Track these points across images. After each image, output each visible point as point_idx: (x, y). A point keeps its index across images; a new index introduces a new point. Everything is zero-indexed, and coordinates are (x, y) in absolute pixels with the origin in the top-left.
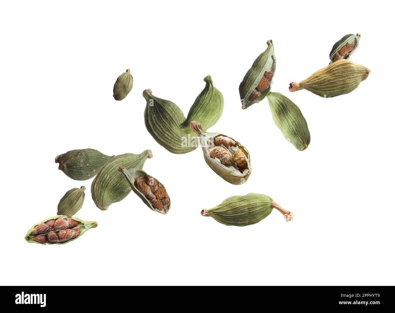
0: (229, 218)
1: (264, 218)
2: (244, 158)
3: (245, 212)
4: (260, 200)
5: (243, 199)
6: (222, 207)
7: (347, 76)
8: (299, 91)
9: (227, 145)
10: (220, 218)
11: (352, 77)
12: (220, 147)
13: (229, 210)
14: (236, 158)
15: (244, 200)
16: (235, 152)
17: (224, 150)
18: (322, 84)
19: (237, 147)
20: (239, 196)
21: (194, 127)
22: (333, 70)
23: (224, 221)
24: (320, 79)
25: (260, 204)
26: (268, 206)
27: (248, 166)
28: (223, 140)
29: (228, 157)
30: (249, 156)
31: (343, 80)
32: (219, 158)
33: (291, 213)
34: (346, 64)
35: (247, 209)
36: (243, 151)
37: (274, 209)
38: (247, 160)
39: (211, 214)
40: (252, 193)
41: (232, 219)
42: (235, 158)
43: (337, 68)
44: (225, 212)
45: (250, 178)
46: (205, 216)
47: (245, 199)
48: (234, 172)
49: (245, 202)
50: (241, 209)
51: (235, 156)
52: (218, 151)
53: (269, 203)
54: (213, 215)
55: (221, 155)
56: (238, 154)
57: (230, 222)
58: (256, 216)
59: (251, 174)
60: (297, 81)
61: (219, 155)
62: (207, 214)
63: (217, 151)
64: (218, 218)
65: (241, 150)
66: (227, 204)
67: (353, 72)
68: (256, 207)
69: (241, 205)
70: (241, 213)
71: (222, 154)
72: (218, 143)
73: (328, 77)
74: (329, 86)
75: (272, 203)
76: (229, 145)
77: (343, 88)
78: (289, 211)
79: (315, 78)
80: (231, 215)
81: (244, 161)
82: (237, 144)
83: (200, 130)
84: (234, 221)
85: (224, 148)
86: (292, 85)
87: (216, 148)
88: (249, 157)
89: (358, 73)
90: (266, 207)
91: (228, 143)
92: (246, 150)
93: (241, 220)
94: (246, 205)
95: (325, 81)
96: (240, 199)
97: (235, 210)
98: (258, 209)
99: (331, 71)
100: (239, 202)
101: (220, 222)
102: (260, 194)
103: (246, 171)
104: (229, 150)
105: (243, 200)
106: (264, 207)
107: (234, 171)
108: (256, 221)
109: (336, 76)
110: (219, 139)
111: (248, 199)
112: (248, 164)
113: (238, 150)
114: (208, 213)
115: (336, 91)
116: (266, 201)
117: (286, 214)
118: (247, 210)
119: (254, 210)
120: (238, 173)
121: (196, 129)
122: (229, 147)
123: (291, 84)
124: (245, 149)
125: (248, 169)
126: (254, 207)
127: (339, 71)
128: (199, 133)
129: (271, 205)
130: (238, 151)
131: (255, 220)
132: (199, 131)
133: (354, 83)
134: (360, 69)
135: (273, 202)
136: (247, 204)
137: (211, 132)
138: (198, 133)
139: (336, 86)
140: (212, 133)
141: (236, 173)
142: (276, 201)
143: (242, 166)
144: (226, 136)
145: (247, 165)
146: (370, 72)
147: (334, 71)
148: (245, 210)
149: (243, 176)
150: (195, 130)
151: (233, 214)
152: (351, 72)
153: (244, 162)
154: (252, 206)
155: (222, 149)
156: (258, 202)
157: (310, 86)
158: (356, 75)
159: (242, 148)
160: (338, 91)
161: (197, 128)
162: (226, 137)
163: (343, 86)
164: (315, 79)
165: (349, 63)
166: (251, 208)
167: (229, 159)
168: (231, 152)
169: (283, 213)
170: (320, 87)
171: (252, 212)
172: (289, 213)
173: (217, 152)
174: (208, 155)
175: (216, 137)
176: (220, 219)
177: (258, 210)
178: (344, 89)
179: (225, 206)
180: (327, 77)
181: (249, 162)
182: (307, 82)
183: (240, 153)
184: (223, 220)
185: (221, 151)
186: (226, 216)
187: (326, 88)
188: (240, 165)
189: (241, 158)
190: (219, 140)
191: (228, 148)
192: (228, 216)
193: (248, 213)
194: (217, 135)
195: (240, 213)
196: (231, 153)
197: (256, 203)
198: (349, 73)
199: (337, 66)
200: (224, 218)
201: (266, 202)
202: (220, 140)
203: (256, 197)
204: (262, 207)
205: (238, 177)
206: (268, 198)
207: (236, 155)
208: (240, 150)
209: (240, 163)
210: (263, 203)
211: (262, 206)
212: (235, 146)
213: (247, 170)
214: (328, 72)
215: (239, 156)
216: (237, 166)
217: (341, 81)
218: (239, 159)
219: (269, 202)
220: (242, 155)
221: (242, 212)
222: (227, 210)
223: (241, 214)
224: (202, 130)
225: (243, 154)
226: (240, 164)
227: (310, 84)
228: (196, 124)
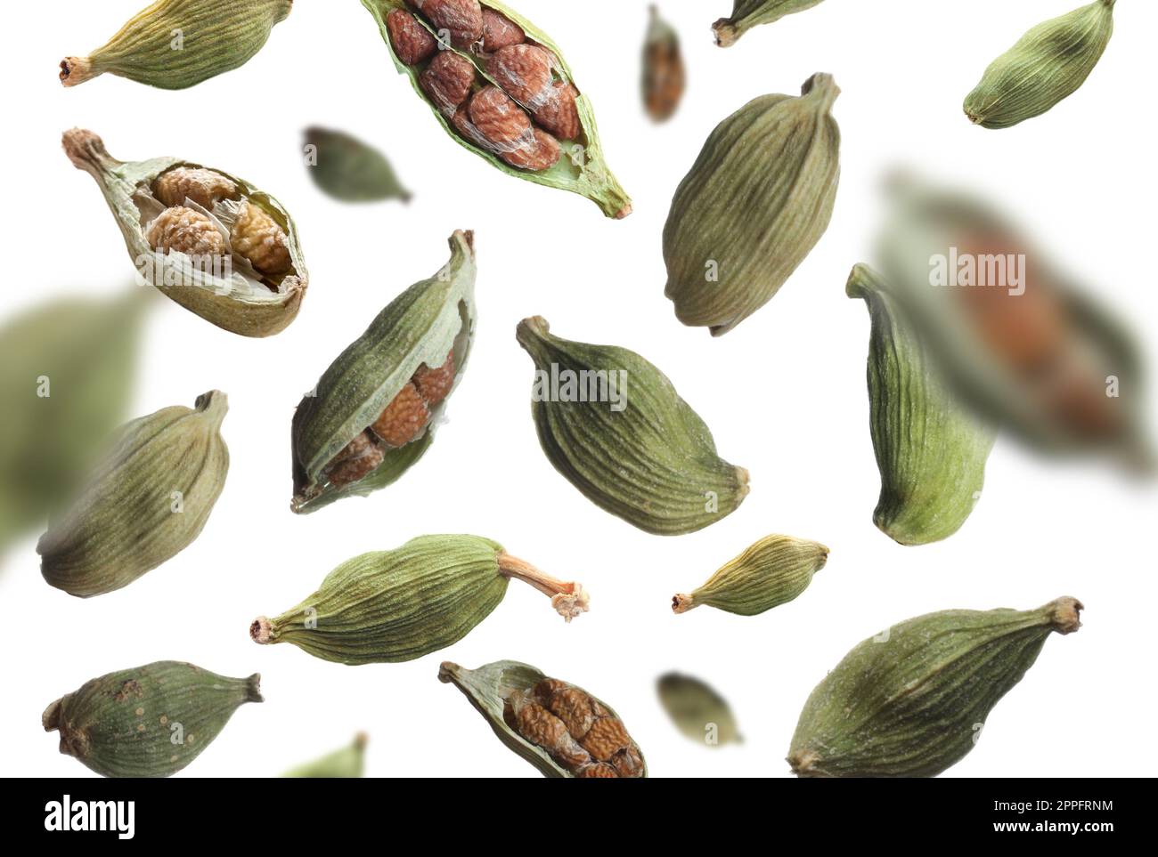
0: (355, 636)
1: (480, 621)
2: (275, 235)
3: (410, 606)
4: (457, 558)
5: (396, 562)
6: (322, 600)
7: (785, 566)
8: (693, 610)
9: (206, 199)
10: (324, 641)
11: (796, 566)
12: (180, 209)
13: (351, 608)
14: (247, 241)
15: (400, 563)
16: (240, 221)
17: (197, 219)
18: (737, 590)
19: (244, 199)
20: (380, 552)
21: (77, 150)
22: (754, 559)
23: (339, 650)
24: (731, 580)
25: (460, 569)
26: (490, 572)
27: (293, 264)
28: (188, 181)
29: (217, 241)
30: (293, 225)
31: (778, 576)
32: (184, 250)
33: (577, 587)
34: (779, 542)
35: (415, 595)
36: (266, 213)
37: (514, 583)
38: (287, 241)
39: (288, 632)
40: (424, 537)
41: (366, 639)
42: (240, 242)
43: (762, 554)
44: (338, 619)
45: (307, 303)
46: (266, 642)
47: (402, 559)
48: (245, 292)
49: (405, 571)
50: (395, 600)
51: (242, 234)
52: (176, 223)
53: (490, 561)
54: (294, 634)
55: (188, 239)
56: (250, 224)
57: (360, 652)
58: (450, 616)
59: (307, 291)
60: (687, 591)
61: (184, 236)
62: (271, 633)
63: (172, 226)
64: (314, 644)
65: (260, 210)
66: (342, 587)
67: (795, 556)
68: (447, 583)
69: (392, 583)
70: (395, 612)
71: (191, 235)
72: (172, 194)
73: (747, 573)
74: (752, 590)
75: (505, 562)
76: (213, 195)
77: (781, 590)
78: (570, 581)
79: (720, 579)
80: (359, 627)
81: (274, 246)
82: (240, 190)
83: (98, 156)
84: (373, 645)
85: (195, 209)
86: (678, 600)
87: (168, 216)
88: (294, 229)
89: (806, 557)
90: (484, 578)
91: (209, 191)
92: (276, 206)
93: (400, 637)
94: (408, 583)
95: (743, 582)
96: (385, 564)
97: (373, 605)
98: (456, 589)
99: (752, 560)
100: (381, 573)
101: (324, 658)
102: (453, 536)
103: (290, 281)
104: (217, 216)
105: (396, 566)
106: (475, 578)
107: (245, 288)
108: (453, 635)
109: (762, 570)
110: (173, 181)
111: (415, 560)
112: (293, 254)
113: (248, 209)
114: (275, 631)
115: (767, 599)
116: (482, 558)
117: (560, 594)
118: (417, 600)
119: (443, 596)
120: (259, 295)
121: (86, 154)
122: (215, 203)
123: (675, 599)
124: (272, 202)
125: (294, 273)
126: (441, 584)
127: (768, 558)
128: (97, 169)
129: (501, 568)
130: (249, 213)
131: (450, 630)
132: (97, 161)
133: (800, 578)
134: (809, 549)
135: (505, 558)
136: (413, 578)
137: (142, 161)
138: (93, 169)
139: (766, 589)
140: (146, 162)
141: (253, 295)
142: (517, 551)
143: (270, 266)
144: (198, 167)
145: (287, 258)
146: (829, 551)
147: (756, 560)
148: (406, 600)
149: (280, 302)
150: (82, 161)
151: (366, 620)
152: (792, 558)
153: (278, 251)
154: (432, 581)
155: (191, 213)
156: (450, 564)
157: (714, 597)
158: (801, 562)
159: (260, 199)
160: (771, 598)
161: (88, 151)
162: (200, 170)
163: (780, 587)
164: (721, 582)
165: (785, 540)
166: (429, 588)
167: (221, 249)
168: (223, 222)
169: (550, 593)
170: (735, 596)
171: (436, 603)
172: (570, 588)
173: (174, 230)
174: (144, 245)
175: (162, 174)
176: (325, 647)
177: (455, 594)
178: (783, 593)
179: (333, 597)
180: (745, 574)
181: (296, 246)
182: (707, 590)
183: (258, 218)
184: (333, 649)
185: (186, 221)
186: (343, 633)
187: (746, 596)
188: (264, 265)
189: (263, 237)
190: (176, 183)
191: (210, 208)
192: (348, 629)
193: (420, 609)
194: (164, 169)
195: (390, 613)
196: (226, 223)
197: (445, 570)
198: (788, 559)
199: (761, 550)
200: (340, 640)
201: (481, 562)
202: (180, 182)
203: (441, 548)
204: (469, 580)
205: (262, 307)
206: (484, 546)
207: (245, 230)
208: (257, 210)
209: (263, 254)
210: (471, 564)
211: (466, 576)
212: (235, 196)
213: (293, 278)
214: (745, 563)
215: (254, 232)
216: (254, 267)
217: (774, 577)
218: (257, 241)
219: (490, 557)
220: (265, 227)
221: (398, 607)
222: (343, 609)
223: (395, 617)
224: (107, 156)
225: (267, 220)
226: (263, 259)
227: (713, 594)
228: (82, 139)
